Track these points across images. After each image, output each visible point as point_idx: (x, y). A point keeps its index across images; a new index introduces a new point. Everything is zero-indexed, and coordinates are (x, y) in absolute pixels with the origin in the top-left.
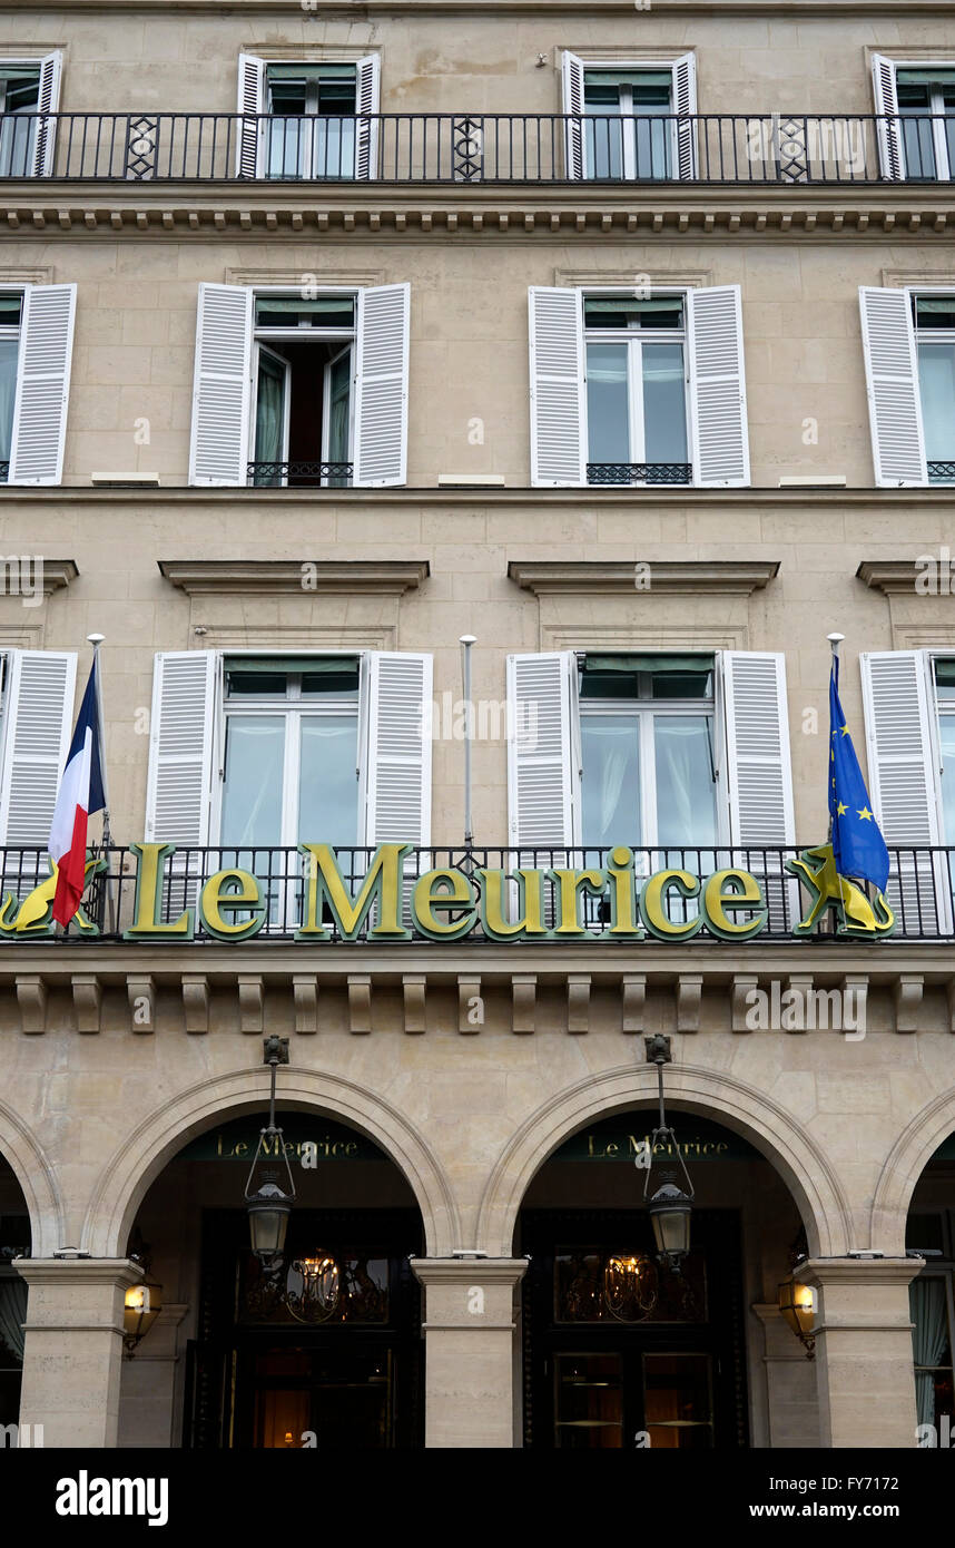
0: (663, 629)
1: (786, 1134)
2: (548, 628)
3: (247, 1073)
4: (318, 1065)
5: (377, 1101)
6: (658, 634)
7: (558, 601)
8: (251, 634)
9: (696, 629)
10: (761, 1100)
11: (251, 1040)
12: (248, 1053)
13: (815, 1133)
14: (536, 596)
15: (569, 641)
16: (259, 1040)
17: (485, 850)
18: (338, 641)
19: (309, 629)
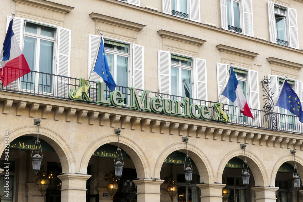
0: (185, 50)
1: (205, 159)
2: (165, 45)
3: (112, 136)
4: (125, 136)
5: (136, 145)
6: (184, 51)
7: (166, 39)
8: (108, 34)
9: (190, 51)
10: (201, 151)
11: (112, 129)
12: (111, 131)
13: (209, 158)
14: (162, 37)
15: (168, 49)
16: (113, 129)
17: (162, 94)
18: (125, 39)
19: (120, 35)
